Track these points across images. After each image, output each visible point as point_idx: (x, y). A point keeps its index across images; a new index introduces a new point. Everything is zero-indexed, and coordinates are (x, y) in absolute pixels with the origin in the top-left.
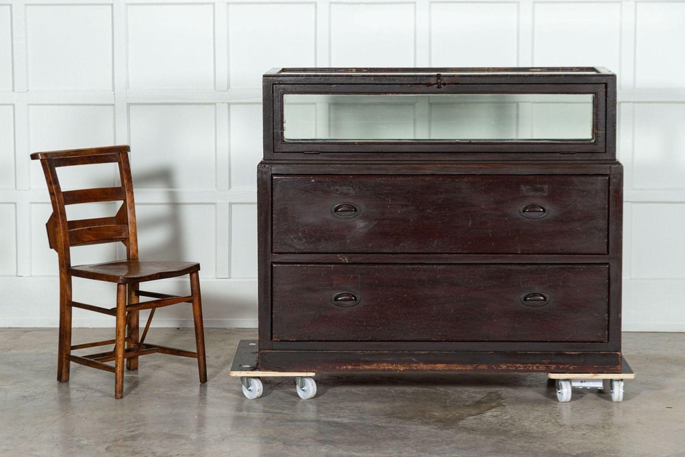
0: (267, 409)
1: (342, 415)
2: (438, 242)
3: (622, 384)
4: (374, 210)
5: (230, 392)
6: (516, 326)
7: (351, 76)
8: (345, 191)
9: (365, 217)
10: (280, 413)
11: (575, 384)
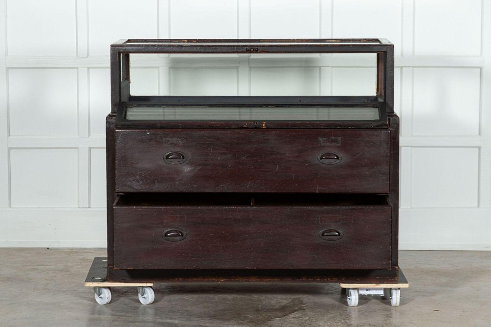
0: (114, 313)
1: (173, 317)
2: (251, 184)
3: (399, 292)
4: (198, 158)
5: (85, 299)
6: (315, 256)
7: (181, 46)
8: (175, 142)
9: (191, 163)
10: (124, 316)
11: (362, 292)
